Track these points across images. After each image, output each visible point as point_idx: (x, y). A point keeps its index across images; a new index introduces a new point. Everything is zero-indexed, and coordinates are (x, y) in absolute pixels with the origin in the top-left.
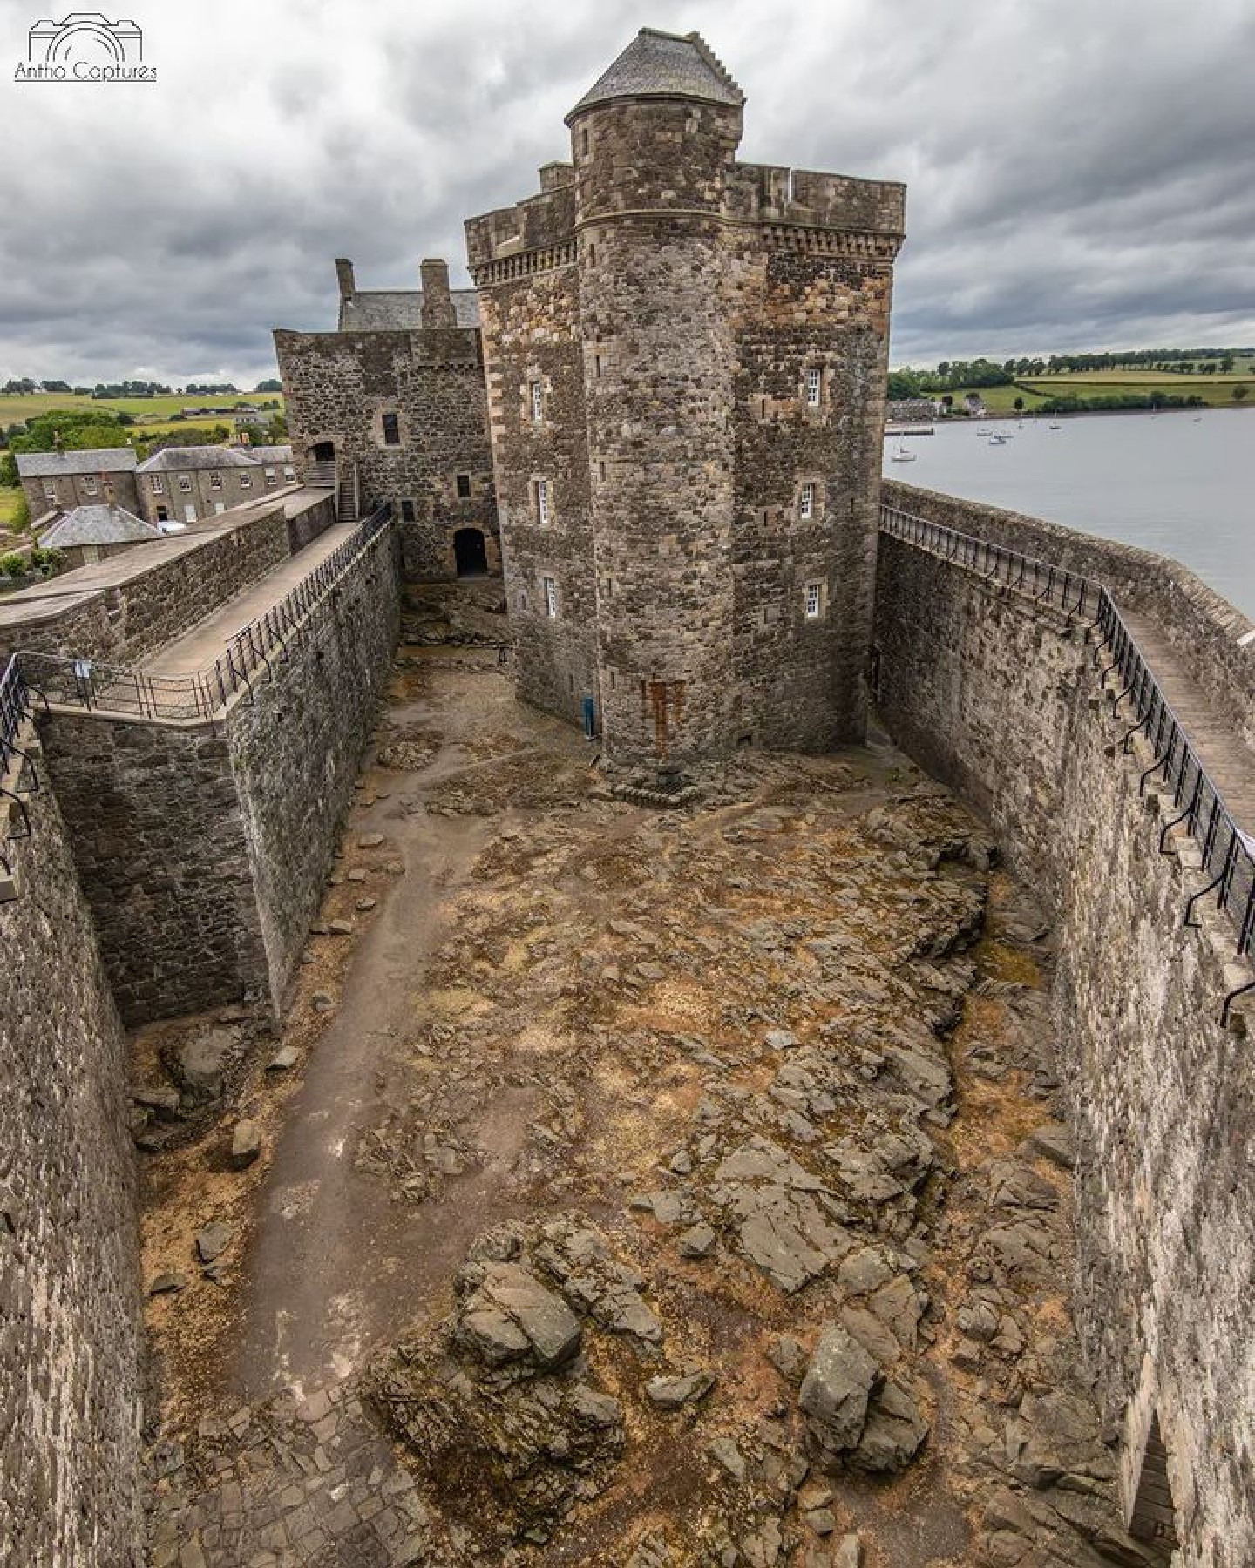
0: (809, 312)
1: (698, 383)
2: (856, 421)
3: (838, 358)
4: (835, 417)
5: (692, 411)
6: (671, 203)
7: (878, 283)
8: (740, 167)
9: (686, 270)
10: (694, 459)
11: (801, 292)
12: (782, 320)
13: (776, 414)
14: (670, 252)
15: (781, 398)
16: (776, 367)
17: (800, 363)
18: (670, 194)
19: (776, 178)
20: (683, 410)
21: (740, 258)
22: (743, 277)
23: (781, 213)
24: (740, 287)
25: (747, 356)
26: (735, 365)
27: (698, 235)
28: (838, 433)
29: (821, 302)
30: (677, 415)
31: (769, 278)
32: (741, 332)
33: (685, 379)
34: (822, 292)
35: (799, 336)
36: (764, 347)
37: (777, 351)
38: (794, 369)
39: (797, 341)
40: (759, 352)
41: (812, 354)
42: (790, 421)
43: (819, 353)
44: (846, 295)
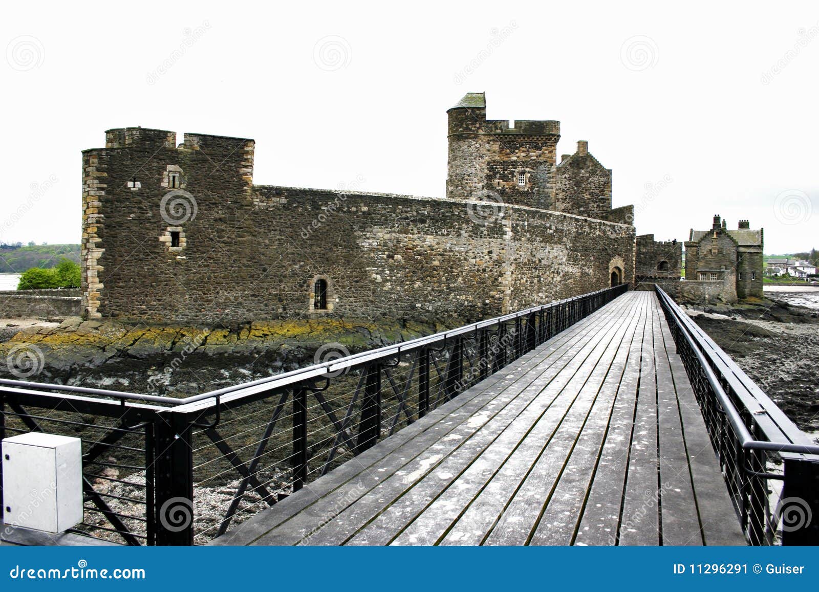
0: (518, 157)
1: (469, 176)
2: (541, 190)
3: (531, 170)
4: (532, 188)
5: (466, 183)
6: (461, 131)
7: (550, 149)
8: (488, 121)
9: (466, 147)
10: (467, 196)
11: (514, 152)
12: (506, 159)
13: (504, 186)
14: (461, 143)
15: (506, 181)
16: (504, 172)
17: (514, 171)
18: (461, 129)
19: (500, 123)
20: (464, 183)
21: (489, 143)
22: (489, 148)
23: (502, 131)
24: (489, 151)
25: (491, 169)
26: (486, 171)
27: (471, 138)
28: (533, 193)
29: (524, 154)
30: (462, 184)
31: (500, 148)
32: (489, 163)
33: (465, 174)
34: (523, 152)
35: (514, 164)
36: (498, 167)
37: (504, 168)
38: (512, 173)
39: (512, 165)
40: (496, 168)
41: (520, 169)
42: (510, 189)
43: (522, 169)
44: (535, 152)
